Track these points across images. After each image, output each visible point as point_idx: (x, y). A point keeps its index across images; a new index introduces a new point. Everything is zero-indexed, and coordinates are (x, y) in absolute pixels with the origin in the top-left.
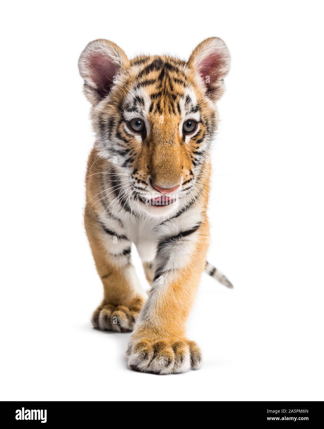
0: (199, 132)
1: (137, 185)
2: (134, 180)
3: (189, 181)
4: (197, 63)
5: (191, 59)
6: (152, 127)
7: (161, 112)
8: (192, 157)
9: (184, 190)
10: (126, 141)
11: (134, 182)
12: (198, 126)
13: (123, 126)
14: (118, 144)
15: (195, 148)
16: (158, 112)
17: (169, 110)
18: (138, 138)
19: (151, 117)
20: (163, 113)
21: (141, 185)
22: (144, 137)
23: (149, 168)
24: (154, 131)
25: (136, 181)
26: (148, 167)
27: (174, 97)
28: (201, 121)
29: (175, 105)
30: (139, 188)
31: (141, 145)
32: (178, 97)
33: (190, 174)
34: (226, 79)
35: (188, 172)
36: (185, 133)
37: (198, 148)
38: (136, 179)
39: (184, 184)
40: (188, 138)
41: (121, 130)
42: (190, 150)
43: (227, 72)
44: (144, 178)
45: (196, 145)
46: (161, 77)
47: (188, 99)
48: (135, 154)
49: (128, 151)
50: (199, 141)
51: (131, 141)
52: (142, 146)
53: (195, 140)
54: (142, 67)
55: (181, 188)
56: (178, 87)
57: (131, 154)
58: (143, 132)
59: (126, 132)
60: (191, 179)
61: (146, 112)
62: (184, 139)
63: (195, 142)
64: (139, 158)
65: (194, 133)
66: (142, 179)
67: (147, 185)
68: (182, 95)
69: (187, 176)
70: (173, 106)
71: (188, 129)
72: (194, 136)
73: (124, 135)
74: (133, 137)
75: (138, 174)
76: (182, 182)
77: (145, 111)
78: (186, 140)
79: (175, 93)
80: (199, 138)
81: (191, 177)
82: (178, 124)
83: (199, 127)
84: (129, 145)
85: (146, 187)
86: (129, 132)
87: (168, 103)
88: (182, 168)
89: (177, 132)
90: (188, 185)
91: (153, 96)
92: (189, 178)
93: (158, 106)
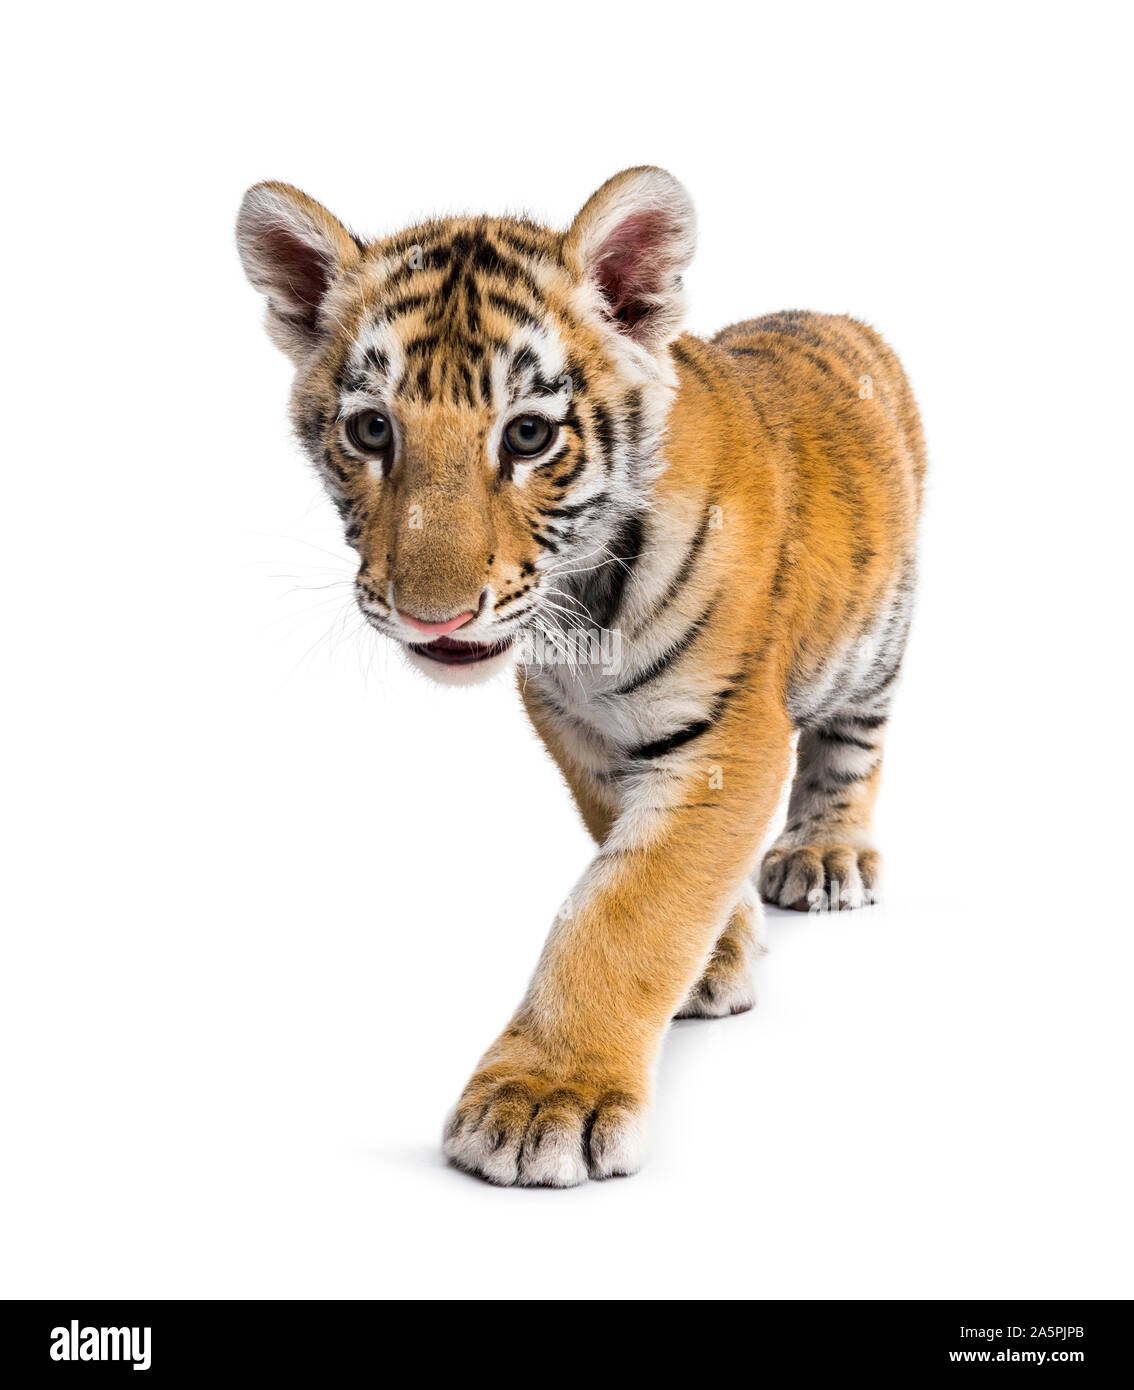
0: (561, 455)
2: (361, 591)
3: (518, 595)
6: (404, 440)
7: (428, 397)
8: (535, 525)
9: (503, 620)
10: (344, 478)
12: (557, 435)
13: (338, 434)
15: (548, 498)
16: (419, 396)
17: (456, 390)
18: (374, 468)
19: (400, 411)
20: (435, 401)
22: (387, 467)
23: (390, 562)
25: (366, 595)
27: (477, 351)
28: (572, 421)
29: (476, 373)
31: (380, 488)
32: (489, 350)
33: (523, 575)
35: (518, 570)
36: (510, 454)
37: (559, 498)
38: (366, 588)
39: (502, 603)
40: (523, 471)
41: (332, 444)
42: (527, 507)
44: (381, 588)
45: (556, 491)
46: (446, 290)
47: (525, 358)
48: (364, 516)
49: (349, 504)
50: (563, 482)
51: (357, 477)
52: (382, 491)
53: (548, 475)
55: (488, 615)
56: (496, 321)
57: (354, 516)
58: (385, 452)
59: (343, 451)
60: (527, 588)
61: (388, 396)
62: (505, 471)
63: (549, 481)
64: (371, 527)
65: (542, 454)
66: (377, 590)
67: (389, 607)
68: (501, 344)
69: (509, 582)
70: (468, 377)
71: (525, 444)
72: (546, 465)
73: (338, 459)
74: (362, 464)
75: (369, 574)
76: (492, 599)
77: (385, 391)
78: (513, 476)
79: (479, 339)
80: (561, 471)
81: (529, 580)
82: (481, 434)
83: (564, 436)
84: (350, 488)
85: (388, 615)
86: (353, 452)
87: (452, 369)
88: (490, 562)
89: (474, 457)
90: (516, 606)
91: (413, 348)
92: (518, 585)
93: (423, 378)
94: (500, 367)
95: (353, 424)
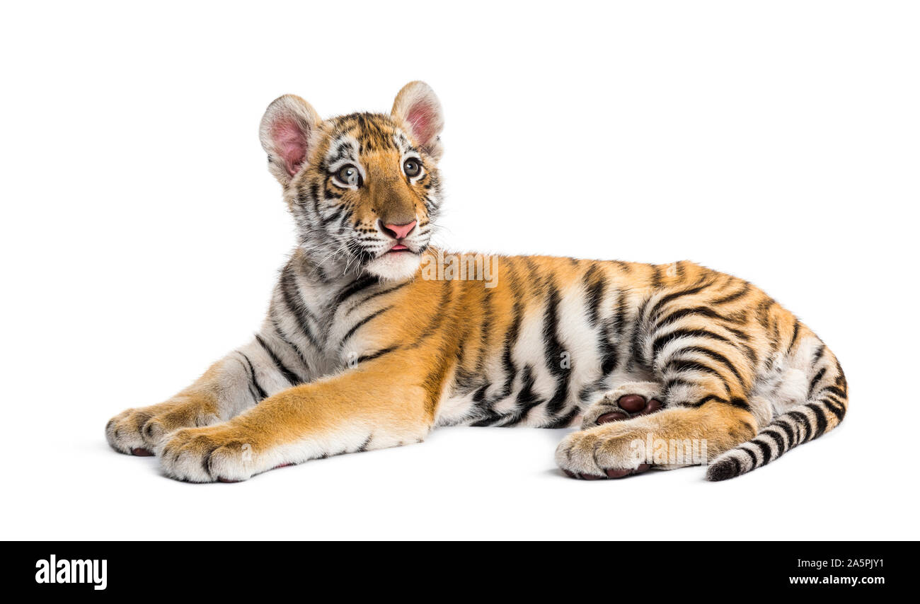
0: (425, 176)
1: (364, 236)
2: (359, 232)
3: (426, 223)
4: (402, 113)
5: (395, 107)
6: (368, 168)
7: (373, 151)
10: (339, 197)
11: (359, 235)
12: (421, 168)
13: (331, 181)
14: (330, 207)
16: (370, 152)
17: (384, 146)
18: (353, 188)
19: (363, 159)
20: (377, 151)
21: (369, 235)
22: (360, 184)
23: (375, 212)
24: (371, 171)
25: (362, 233)
26: (373, 210)
27: (386, 136)
30: (367, 239)
31: (358, 193)
32: (391, 135)
34: (442, 135)
35: (424, 214)
36: (409, 176)
37: (428, 194)
39: (421, 226)
40: (413, 181)
41: (329, 186)
42: (419, 192)
43: (442, 124)
44: (371, 226)
45: (425, 190)
47: (402, 139)
48: (353, 206)
49: (342, 207)
50: (428, 187)
51: (345, 194)
53: (421, 183)
54: (336, 122)
55: (418, 230)
57: (347, 209)
59: (337, 187)
62: (409, 181)
63: (422, 186)
64: (359, 206)
65: (418, 176)
66: (368, 228)
67: (377, 231)
68: (394, 135)
71: (411, 171)
72: (420, 180)
73: (334, 191)
74: (346, 189)
75: (361, 224)
76: (418, 224)
77: (354, 155)
78: (411, 182)
80: (427, 182)
82: (399, 161)
83: (423, 170)
84: (342, 200)
85: (375, 235)
86: (341, 185)
87: (379, 140)
89: (399, 169)
90: (425, 228)
91: (360, 139)
92: (426, 220)
93: (369, 146)
94: (397, 140)
95: (338, 174)
